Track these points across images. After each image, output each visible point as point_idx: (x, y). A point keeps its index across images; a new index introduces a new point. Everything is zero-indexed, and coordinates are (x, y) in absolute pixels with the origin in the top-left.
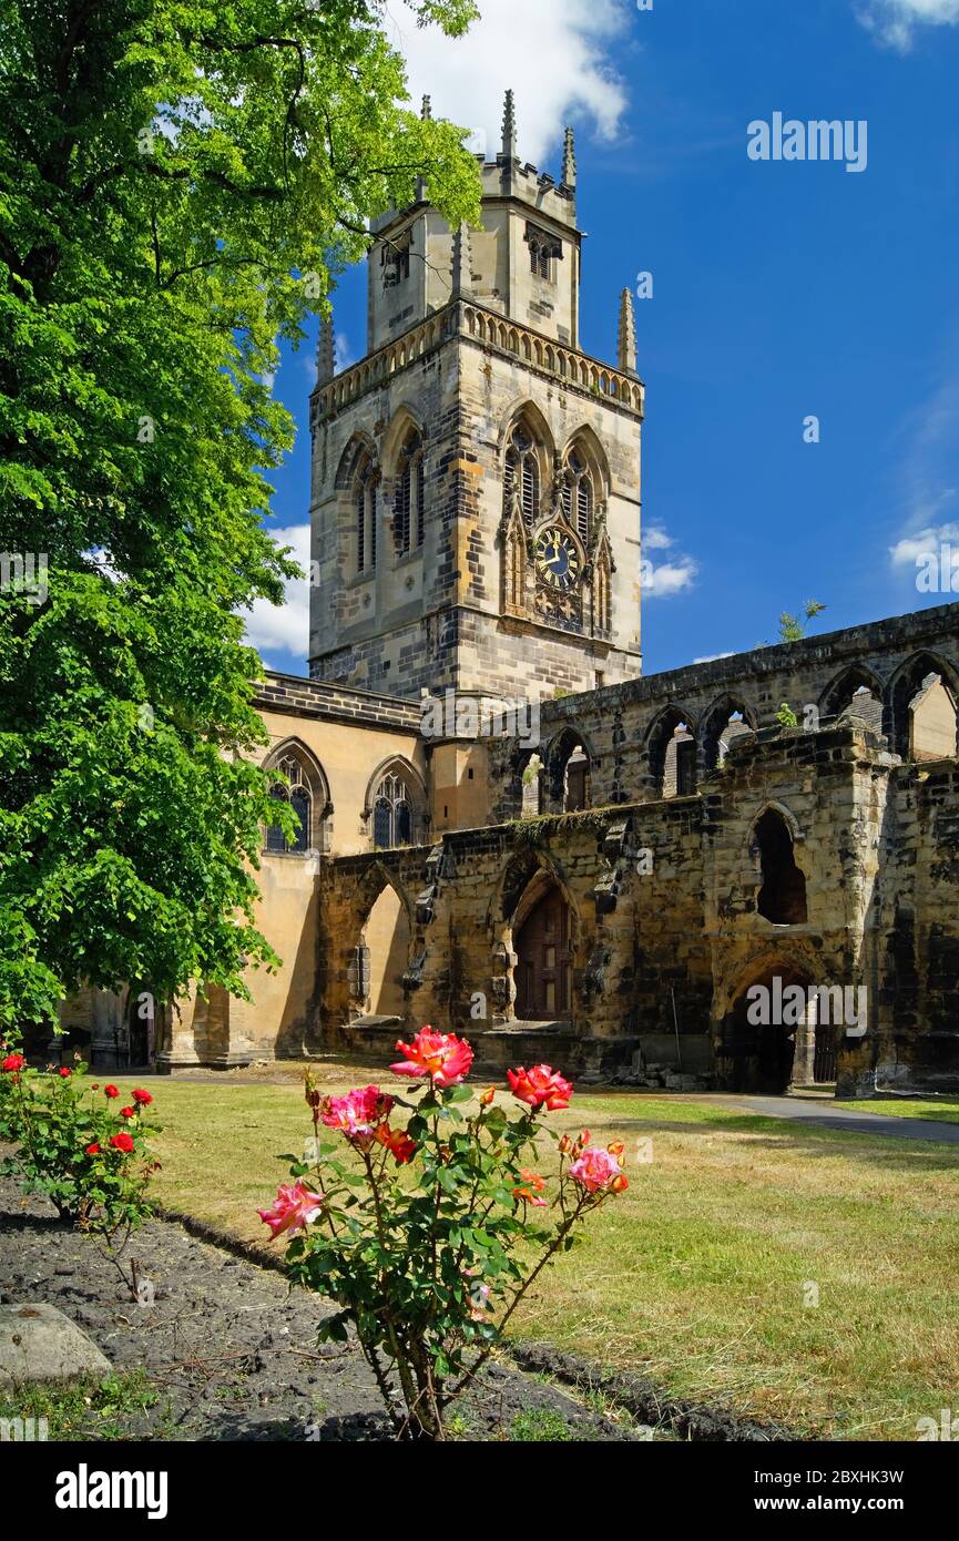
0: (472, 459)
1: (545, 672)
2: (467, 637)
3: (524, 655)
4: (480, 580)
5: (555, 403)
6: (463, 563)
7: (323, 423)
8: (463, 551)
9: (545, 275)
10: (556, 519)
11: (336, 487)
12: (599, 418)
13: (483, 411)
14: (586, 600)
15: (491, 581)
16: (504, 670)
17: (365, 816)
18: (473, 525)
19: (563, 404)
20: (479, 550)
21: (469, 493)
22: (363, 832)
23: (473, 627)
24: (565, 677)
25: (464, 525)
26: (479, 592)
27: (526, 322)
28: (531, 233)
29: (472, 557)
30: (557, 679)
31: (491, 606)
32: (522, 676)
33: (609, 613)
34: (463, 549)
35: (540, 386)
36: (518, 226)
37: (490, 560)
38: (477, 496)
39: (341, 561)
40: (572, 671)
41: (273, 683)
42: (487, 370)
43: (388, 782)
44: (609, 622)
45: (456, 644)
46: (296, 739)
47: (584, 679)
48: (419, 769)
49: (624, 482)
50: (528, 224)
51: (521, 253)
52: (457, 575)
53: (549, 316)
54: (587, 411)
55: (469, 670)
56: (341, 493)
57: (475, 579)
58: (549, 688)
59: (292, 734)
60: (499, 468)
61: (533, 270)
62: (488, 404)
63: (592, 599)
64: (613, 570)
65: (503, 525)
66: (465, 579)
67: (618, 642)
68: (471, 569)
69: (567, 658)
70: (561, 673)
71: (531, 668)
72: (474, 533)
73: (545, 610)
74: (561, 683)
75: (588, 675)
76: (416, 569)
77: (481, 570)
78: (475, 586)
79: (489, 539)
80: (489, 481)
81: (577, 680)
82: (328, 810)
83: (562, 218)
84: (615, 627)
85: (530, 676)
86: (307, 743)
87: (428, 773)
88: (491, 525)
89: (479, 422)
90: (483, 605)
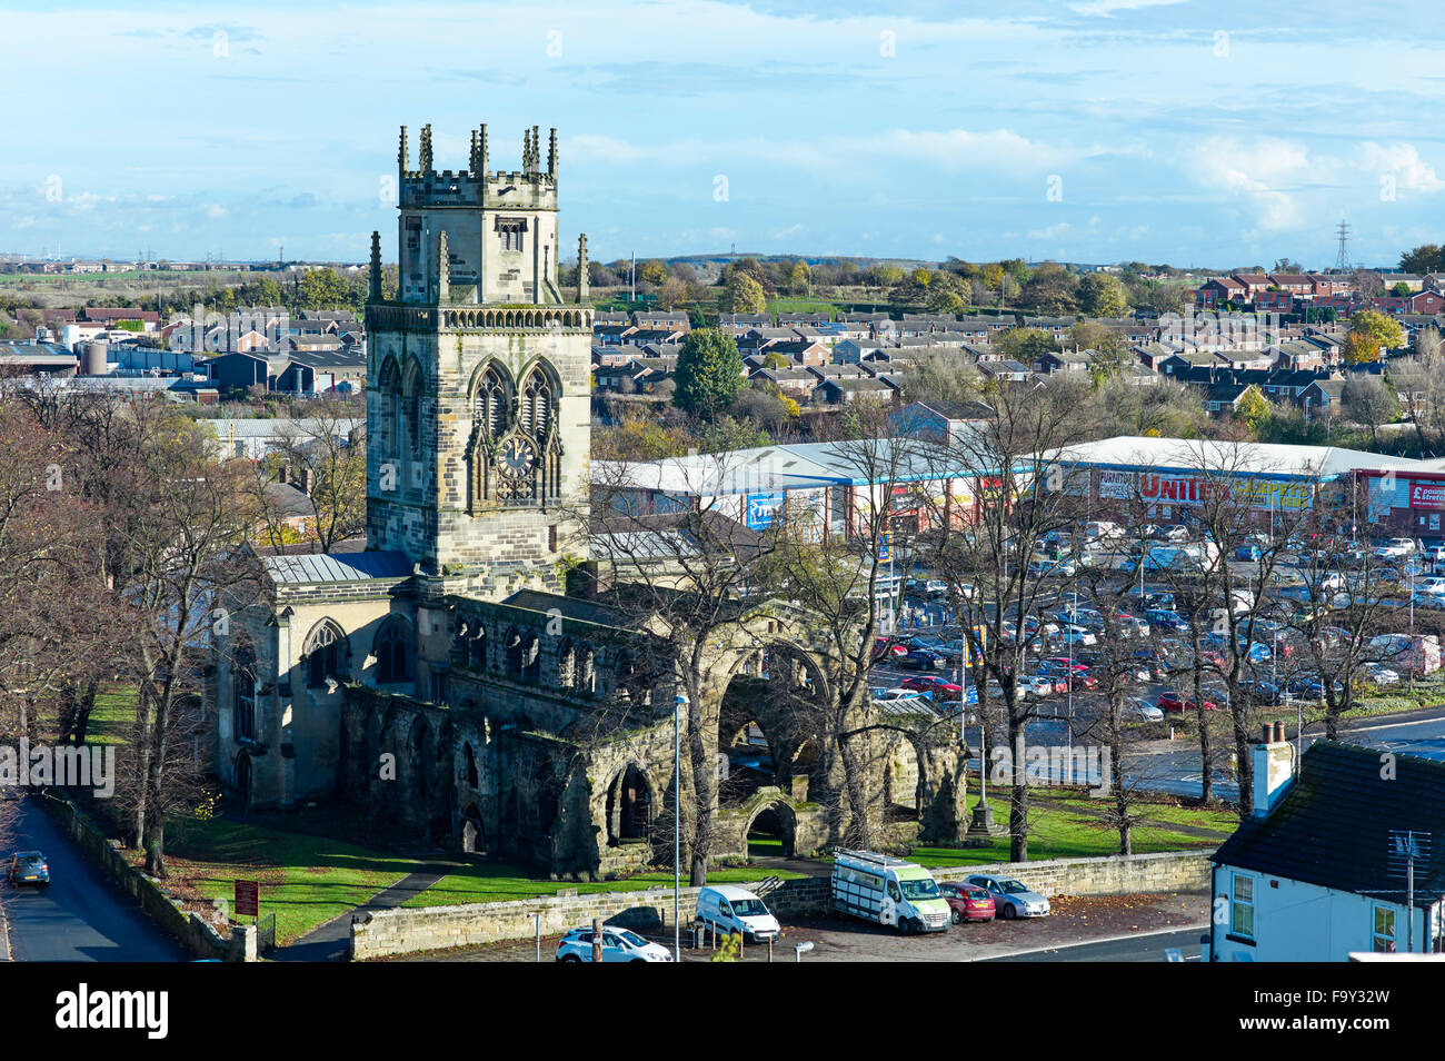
0: (447, 411)
1: (506, 537)
2: (444, 529)
3: (487, 530)
4: (454, 490)
5: (514, 350)
6: (442, 480)
7: (373, 329)
8: (441, 475)
9: (514, 246)
10: (514, 431)
11: (380, 381)
12: (554, 346)
13: (456, 377)
14: (540, 480)
15: (461, 488)
16: (473, 544)
17: (373, 654)
18: (449, 455)
19: (522, 347)
20: (453, 470)
21: (446, 435)
23: (449, 521)
24: (523, 536)
25: (442, 457)
26: (452, 497)
27: (497, 293)
28: (501, 224)
29: (448, 475)
30: (515, 540)
31: (461, 503)
32: (488, 544)
33: (557, 485)
34: (442, 471)
35: (505, 340)
36: (489, 225)
37: (461, 475)
38: (452, 434)
39: (383, 437)
40: (528, 531)
42: (460, 347)
43: (389, 631)
44: (558, 491)
45: (436, 534)
46: (328, 616)
47: (539, 534)
48: (409, 618)
49: (576, 384)
50: (497, 218)
51: (492, 242)
52: (436, 490)
53: (516, 278)
54: (543, 343)
55: (446, 550)
56: (382, 388)
57: (450, 490)
58: (510, 547)
59: (324, 615)
60: (469, 411)
61: (504, 248)
62: (461, 369)
63: (544, 479)
64: (563, 453)
65: (470, 447)
66: (444, 490)
67: (566, 503)
68: (447, 484)
69: (524, 521)
70: (519, 535)
71: (495, 537)
72: (450, 460)
73: (505, 495)
74: (519, 542)
75: (541, 530)
76: (421, 467)
77: (455, 483)
78: (451, 494)
79: (460, 461)
80: (461, 421)
81: (532, 536)
82: (348, 655)
83: (526, 203)
84: (563, 492)
85: (495, 542)
86: (334, 618)
87: (416, 622)
88: (462, 451)
89: (454, 385)
90: (457, 504)
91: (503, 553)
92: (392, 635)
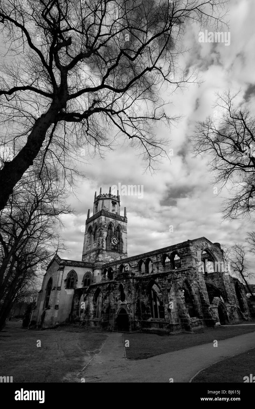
0: (103, 229)
1: (113, 257)
3: (109, 255)
5: (115, 222)
6: (101, 243)
7: (87, 224)
8: (101, 242)
9: (114, 206)
10: (115, 236)
11: (88, 232)
12: (121, 223)
13: (104, 223)
14: (119, 247)
15: (105, 245)
16: (106, 258)
17: (83, 281)
19: (116, 222)
22: (82, 284)
23: (102, 252)
25: (101, 238)
26: (103, 247)
27: (112, 212)
28: (112, 202)
29: (102, 242)
31: (104, 248)
32: (109, 258)
33: (122, 248)
35: (113, 220)
36: (111, 201)
37: (105, 243)
38: (103, 234)
39: (87, 242)
40: (117, 257)
41: (71, 262)
42: (105, 218)
45: (99, 254)
46: (73, 270)
47: (119, 258)
48: (92, 273)
49: (125, 230)
50: (112, 201)
51: (111, 204)
52: (100, 245)
53: (115, 211)
54: (119, 222)
55: (101, 258)
56: (88, 233)
58: (113, 260)
59: (72, 269)
60: (107, 230)
61: (113, 206)
62: (105, 223)
63: (120, 246)
64: (123, 242)
65: (107, 238)
66: (101, 245)
67: (123, 252)
68: (102, 244)
69: (116, 255)
70: (115, 257)
71: (110, 257)
73: (113, 249)
74: (115, 259)
76: (95, 244)
77: (103, 244)
79: (104, 240)
80: (105, 232)
81: (117, 258)
82: (77, 281)
83: (117, 200)
84: (123, 250)
85: (110, 258)
86: (75, 270)
87: (93, 274)
88: (105, 238)
89: (104, 225)
90: (103, 248)
91: (112, 260)
92: (88, 277)
